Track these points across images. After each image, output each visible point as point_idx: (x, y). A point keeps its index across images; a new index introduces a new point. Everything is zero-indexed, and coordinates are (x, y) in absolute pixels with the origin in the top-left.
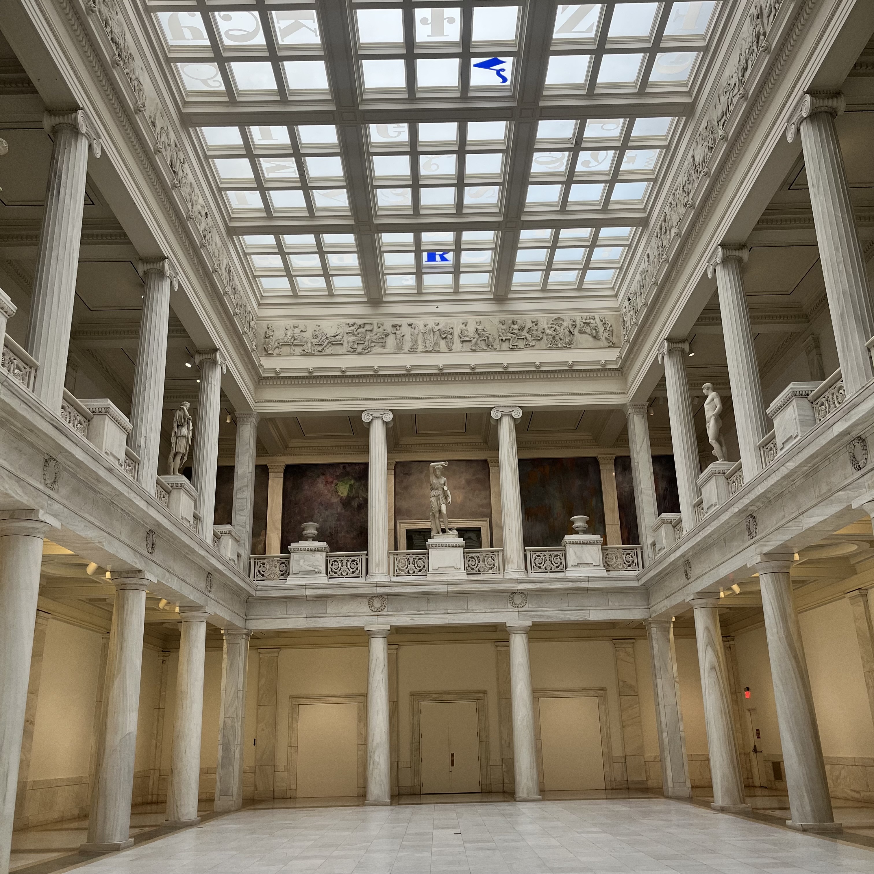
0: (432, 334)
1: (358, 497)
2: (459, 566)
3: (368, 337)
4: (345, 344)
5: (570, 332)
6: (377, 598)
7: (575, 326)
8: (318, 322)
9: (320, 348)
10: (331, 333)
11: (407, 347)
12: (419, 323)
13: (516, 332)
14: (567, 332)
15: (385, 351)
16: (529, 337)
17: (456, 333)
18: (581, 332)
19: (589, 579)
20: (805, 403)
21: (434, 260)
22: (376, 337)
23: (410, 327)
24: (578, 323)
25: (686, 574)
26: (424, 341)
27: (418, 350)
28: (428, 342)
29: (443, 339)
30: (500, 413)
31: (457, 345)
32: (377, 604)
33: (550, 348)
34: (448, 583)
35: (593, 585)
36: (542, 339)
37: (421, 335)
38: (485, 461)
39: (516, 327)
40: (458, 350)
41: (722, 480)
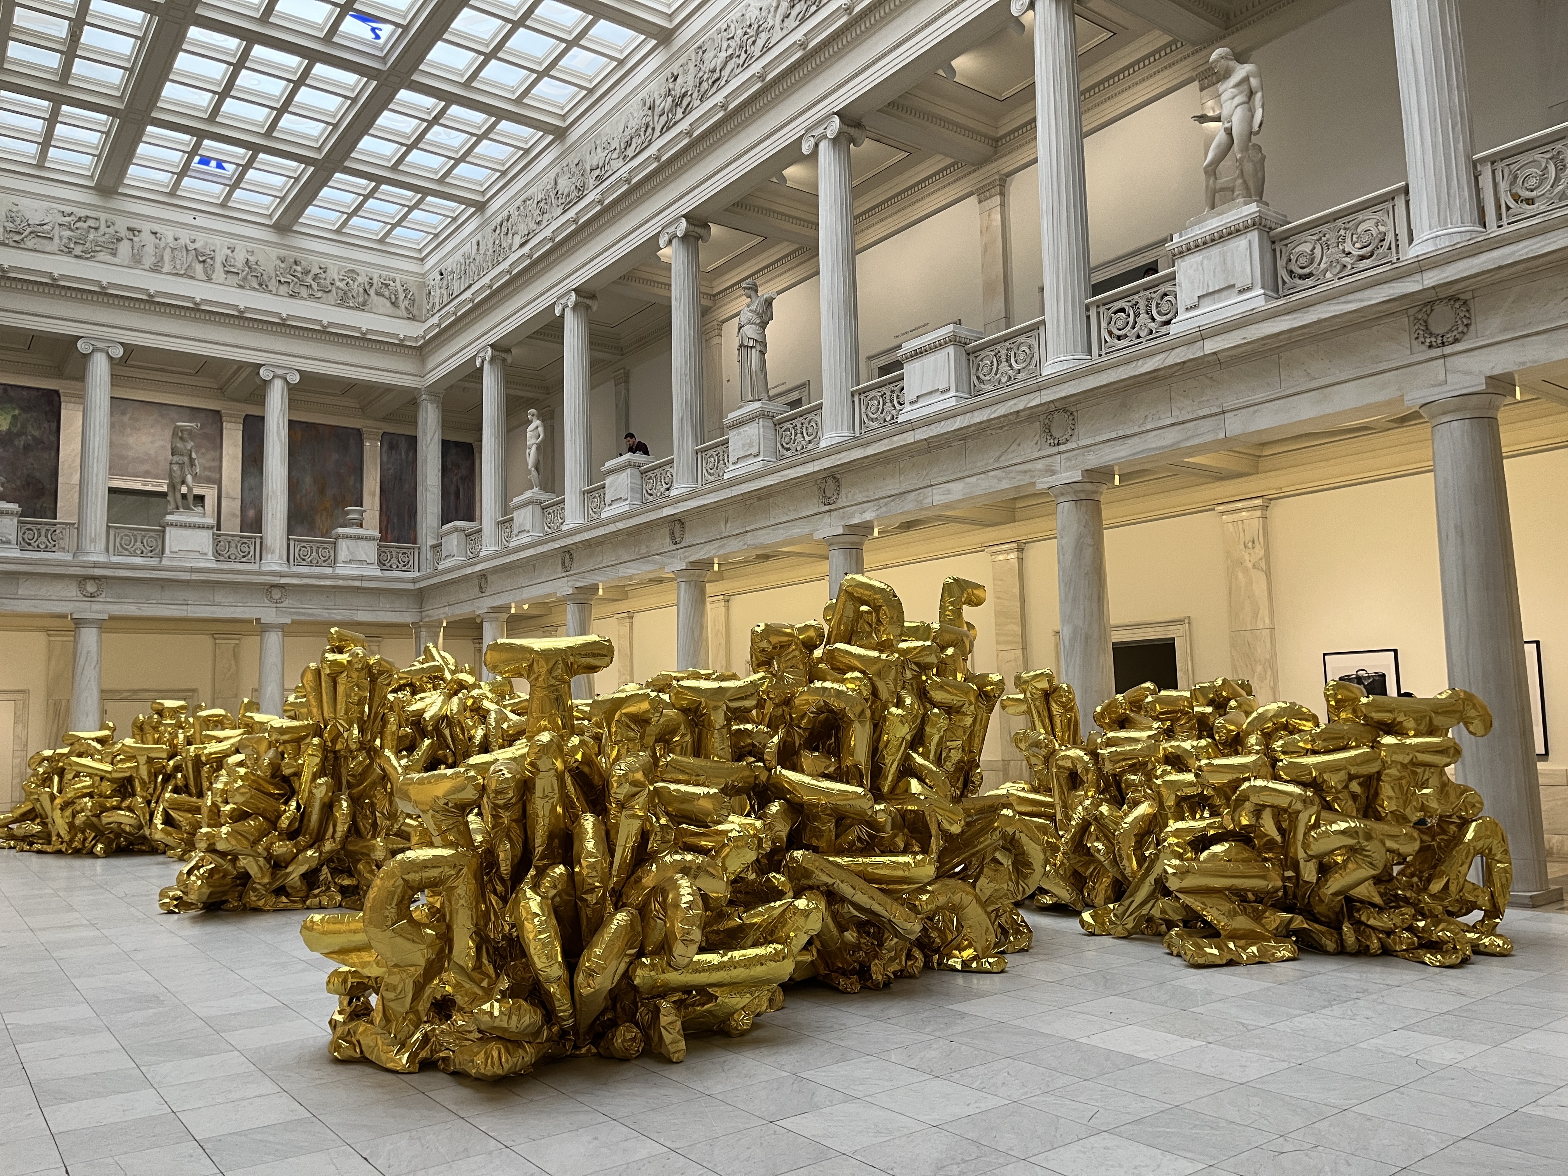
0: (185, 253)
1: (25, 434)
2: (205, 551)
3: (91, 237)
4: (57, 240)
5: (365, 290)
6: (92, 582)
7: (371, 285)
8: (15, 199)
9: (18, 238)
10: (35, 220)
11: (148, 261)
12: (169, 233)
13: (299, 275)
14: (361, 290)
15: (116, 260)
16: (315, 286)
17: (219, 260)
18: (378, 294)
19: (362, 578)
20: (636, 472)
21: (208, 165)
22: (103, 239)
23: (153, 236)
24: (375, 281)
25: (481, 588)
26: (173, 259)
27: (164, 270)
28: (178, 262)
29: (200, 262)
30: (271, 374)
31: (219, 274)
32: (91, 588)
33: (339, 305)
34: (192, 570)
35: (365, 584)
36: (330, 291)
37: (168, 250)
38: (218, 412)
39: (299, 268)
40: (220, 281)
41: (538, 508)
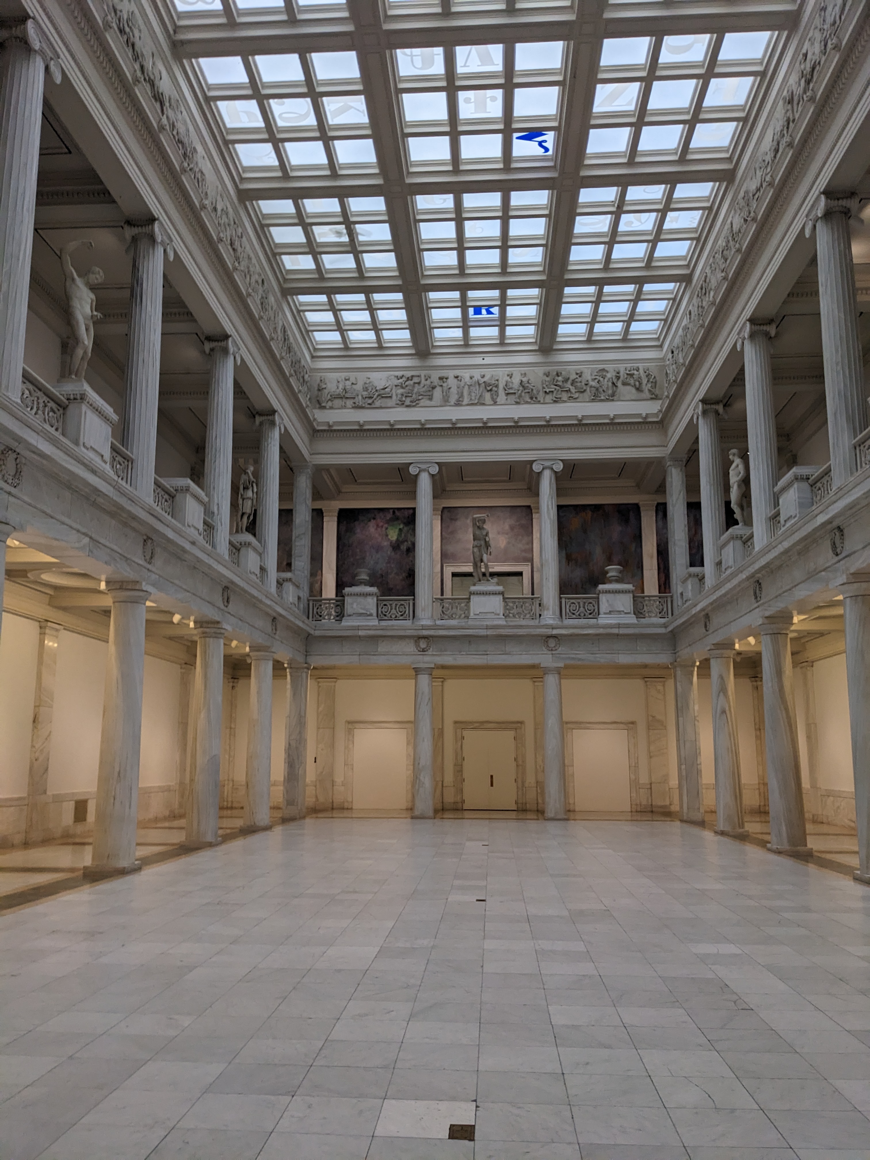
0: (477, 387)
1: (407, 541)
2: (498, 612)
3: (416, 390)
4: (394, 397)
5: (613, 383)
6: (423, 640)
7: (618, 378)
8: (369, 374)
9: (370, 401)
10: (380, 385)
11: (453, 400)
12: (466, 375)
13: (560, 383)
14: (610, 384)
15: (433, 403)
16: (573, 389)
17: (501, 386)
18: (624, 384)
19: (619, 626)
20: (805, 485)
21: (480, 313)
22: (424, 389)
23: (456, 380)
24: (621, 374)
25: (706, 626)
26: (470, 394)
27: (464, 403)
28: (473, 394)
29: (488, 391)
30: (542, 467)
31: (502, 397)
32: (423, 644)
33: (593, 401)
34: (487, 628)
35: (622, 631)
36: (585, 391)
37: (467, 387)
38: (529, 507)
39: (560, 378)
40: (503, 402)
41: (739, 543)
